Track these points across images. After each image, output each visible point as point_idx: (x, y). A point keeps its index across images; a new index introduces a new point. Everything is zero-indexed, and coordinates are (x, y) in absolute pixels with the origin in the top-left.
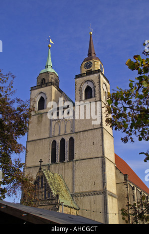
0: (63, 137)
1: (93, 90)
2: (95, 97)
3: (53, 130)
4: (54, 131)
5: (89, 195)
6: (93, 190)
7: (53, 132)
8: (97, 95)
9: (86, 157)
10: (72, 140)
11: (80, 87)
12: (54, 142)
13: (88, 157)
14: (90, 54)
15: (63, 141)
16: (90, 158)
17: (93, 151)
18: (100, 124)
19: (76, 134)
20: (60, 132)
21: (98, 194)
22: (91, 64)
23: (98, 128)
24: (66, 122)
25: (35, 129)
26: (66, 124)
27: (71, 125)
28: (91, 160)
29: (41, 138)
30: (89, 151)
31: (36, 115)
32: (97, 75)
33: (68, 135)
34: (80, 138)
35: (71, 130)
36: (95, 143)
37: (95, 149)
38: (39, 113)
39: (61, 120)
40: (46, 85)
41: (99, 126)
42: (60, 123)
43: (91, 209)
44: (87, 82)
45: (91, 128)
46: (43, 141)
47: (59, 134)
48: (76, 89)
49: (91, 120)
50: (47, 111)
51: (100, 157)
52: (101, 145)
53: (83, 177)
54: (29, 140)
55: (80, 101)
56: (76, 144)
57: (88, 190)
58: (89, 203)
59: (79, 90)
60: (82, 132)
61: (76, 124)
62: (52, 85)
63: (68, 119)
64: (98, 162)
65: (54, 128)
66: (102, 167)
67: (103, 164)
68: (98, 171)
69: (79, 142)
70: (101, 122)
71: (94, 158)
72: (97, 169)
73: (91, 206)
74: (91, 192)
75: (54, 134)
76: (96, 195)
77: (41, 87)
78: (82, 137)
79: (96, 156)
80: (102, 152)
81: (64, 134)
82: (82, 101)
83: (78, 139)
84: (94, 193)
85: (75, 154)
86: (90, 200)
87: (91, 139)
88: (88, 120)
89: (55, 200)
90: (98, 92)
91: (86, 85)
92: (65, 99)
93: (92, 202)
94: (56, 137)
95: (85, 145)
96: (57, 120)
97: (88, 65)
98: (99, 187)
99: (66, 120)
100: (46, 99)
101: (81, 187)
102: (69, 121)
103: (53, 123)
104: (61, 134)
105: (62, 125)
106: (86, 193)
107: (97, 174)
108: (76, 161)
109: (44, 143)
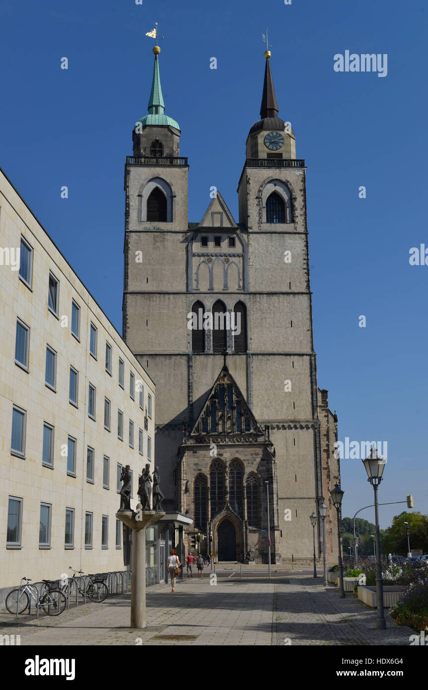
0: (221, 297)
1: (288, 204)
2: (293, 221)
3: (194, 277)
4: (197, 280)
5: (284, 428)
6: (291, 418)
7: (194, 283)
8: (300, 220)
9: (275, 351)
10: (241, 306)
11: (260, 191)
12: (198, 307)
13: (281, 351)
15: (219, 306)
16: (284, 353)
17: (291, 339)
18: (305, 284)
19: (251, 297)
20: (214, 286)
21: (302, 428)
22: (283, 141)
23: (302, 293)
24: (226, 265)
25: (146, 267)
26: (227, 269)
27: (239, 274)
28: (288, 357)
29: (165, 290)
30: (281, 337)
31: (146, 232)
32: (299, 172)
33: (232, 295)
34: (262, 307)
35: (240, 286)
36: (295, 323)
37: (295, 337)
38: (154, 228)
39: (214, 258)
40: (171, 162)
41: (304, 290)
42: (213, 265)
43: (287, 456)
44: (276, 182)
45: (285, 289)
46: (169, 298)
47: (211, 288)
48: (250, 192)
49: (286, 273)
50: (177, 229)
51: (307, 355)
52: (308, 330)
53: (270, 390)
54: (131, 289)
55: (260, 222)
56: (253, 319)
57: (280, 418)
58: (282, 444)
59: (257, 198)
60: (264, 295)
61: (251, 273)
62: (186, 165)
63: (232, 259)
64: (303, 365)
65: (197, 274)
66: (311, 376)
67: (313, 369)
68: (303, 382)
69: (259, 315)
70: (308, 281)
71: (294, 355)
72: (300, 378)
73: (287, 450)
74: (287, 422)
75: (197, 286)
76: (299, 429)
77: (157, 165)
78: (266, 305)
79: (297, 351)
80: (310, 345)
81: (222, 291)
82: (265, 225)
83: (256, 308)
84: (295, 425)
85: (251, 339)
86: (286, 437)
87: (287, 313)
88: (280, 271)
89: (263, 437)
90: (302, 212)
91: (270, 189)
92: (221, 210)
93: (291, 441)
94: (204, 295)
95: (274, 323)
96: (203, 255)
97: (274, 142)
98: (304, 413)
99: (227, 261)
100: (173, 197)
101: (265, 409)
102: (233, 264)
103: (195, 261)
104: (215, 291)
105: (218, 270)
106: (278, 424)
107: (299, 388)
108: (253, 354)
109: (173, 304)
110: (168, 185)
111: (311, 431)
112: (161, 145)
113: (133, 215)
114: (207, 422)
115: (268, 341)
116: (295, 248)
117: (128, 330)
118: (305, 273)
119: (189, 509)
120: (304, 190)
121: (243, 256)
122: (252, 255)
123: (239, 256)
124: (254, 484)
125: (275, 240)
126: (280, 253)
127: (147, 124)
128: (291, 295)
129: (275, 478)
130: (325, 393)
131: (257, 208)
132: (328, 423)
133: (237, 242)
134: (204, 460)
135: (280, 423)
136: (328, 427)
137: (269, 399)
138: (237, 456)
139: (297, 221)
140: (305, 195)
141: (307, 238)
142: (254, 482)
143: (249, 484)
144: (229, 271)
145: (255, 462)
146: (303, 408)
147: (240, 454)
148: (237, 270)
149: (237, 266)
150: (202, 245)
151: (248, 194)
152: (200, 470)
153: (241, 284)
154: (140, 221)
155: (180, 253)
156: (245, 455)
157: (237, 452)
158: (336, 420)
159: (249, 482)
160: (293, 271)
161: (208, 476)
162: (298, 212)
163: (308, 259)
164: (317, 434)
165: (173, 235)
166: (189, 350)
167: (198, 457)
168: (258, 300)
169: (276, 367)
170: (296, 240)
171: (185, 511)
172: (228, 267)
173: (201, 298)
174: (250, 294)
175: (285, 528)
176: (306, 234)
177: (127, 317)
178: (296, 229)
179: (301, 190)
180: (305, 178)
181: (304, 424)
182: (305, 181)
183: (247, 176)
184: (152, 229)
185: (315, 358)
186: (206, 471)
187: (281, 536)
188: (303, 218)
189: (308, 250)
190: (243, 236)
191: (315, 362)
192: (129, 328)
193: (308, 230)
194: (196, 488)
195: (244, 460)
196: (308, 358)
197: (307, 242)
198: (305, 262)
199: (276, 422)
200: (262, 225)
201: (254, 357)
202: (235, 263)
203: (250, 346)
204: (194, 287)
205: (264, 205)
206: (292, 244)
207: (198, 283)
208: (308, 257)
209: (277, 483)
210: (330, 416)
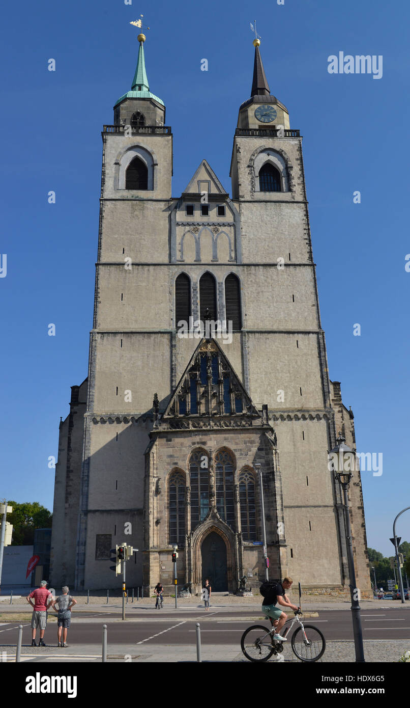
0: (211, 269)
1: (284, 173)
2: (290, 190)
3: (178, 247)
4: (181, 251)
5: (290, 418)
6: (298, 406)
7: (178, 254)
8: (297, 189)
9: (275, 328)
10: (233, 280)
11: (251, 160)
12: (183, 281)
13: (282, 328)
15: (208, 279)
16: (286, 331)
17: (293, 315)
18: (307, 255)
19: (245, 269)
20: (201, 257)
21: (312, 418)
22: (274, 114)
23: (305, 265)
24: (215, 235)
25: (122, 236)
26: (216, 240)
27: (230, 244)
28: (291, 335)
29: (143, 261)
30: (282, 313)
31: (123, 200)
32: (294, 142)
33: (223, 266)
34: (257, 280)
35: (231, 258)
36: (297, 298)
37: (298, 313)
38: (133, 197)
39: (201, 227)
40: (153, 131)
41: (306, 261)
42: (199, 235)
43: (295, 452)
44: (269, 152)
45: (284, 261)
46: (148, 270)
47: (198, 260)
48: (241, 161)
49: (285, 243)
50: (159, 198)
51: (313, 333)
52: (314, 305)
53: (270, 373)
54: (103, 260)
55: (253, 191)
56: (248, 293)
57: (284, 407)
58: (288, 438)
59: (249, 166)
60: (260, 267)
61: (244, 244)
62: (170, 134)
63: (221, 229)
64: (309, 344)
65: (181, 244)
66: (320, 356)
67: (321, 349)
68: (310, 364)
69: (254, 288)
70: (310, 252)
71: (298, 333)
72: (306, 360)
73: (294, 445)
74: (293, 411)
75: (182, 257)
76: (308, 420)
77: (137, 133)
78: (262, 277)
79: (302, 329)
80: (316, 322)
81: (211, 263)
82: (259, 193)
83: (251, 281)
84: (303, 415)
85: (246, 315)
86: (293, 430)
87: (287, 287)
88: (277, 241)
89: (260, 419)
90: (300, 181)
91: (263, 158)
92: (209, 179)
93: (299, 434)
94: (190, 266)
95: (273, 298)
96: (188, 224)
97: (265, 114)
98: (314, 402)
99: (216, 231)
100: (154, 165)
101: (266, 396)
102: (223, 234)
103: (179, 231)
104: (203, 262)
105: (206, 240)
106: (282, 414)
107: (307, 371)
108: (248, 332)
109: (153, 276)
110: (150, 154)
111: (323, 421)
112: (142, 118)
113: (109, 183)
114: (185, 400)
115: (266, 317)
116: (294, 218)
117: (99, 305)
118: (307, 244)
119: (161, 518)
120: (301, 159)
121: (234, 225)
122: (245, 225)
123: (229, 225)
124: (250, 482)
125: (271, 209)
126: (276, 223)
127: (128, 97)
128: (291, 267)
129: (278, 474)
130: (337, 385)
131: (249, 177)
132: (343, 420)
133: (227, 211)
134: (181, 450)
135: (284, 412)
136: (343, 425)
137: (269, 384)
138: (226, 444)
139: (294, 190)
140: (302, 164)
141: (306, 207)
142: (250, 480)
143: (242, 483)
144: (219, 241)
145: (250, 453)
146: (312, 395)
147: (229, 441)
148: (228, 240)
149: (227, 235)
150: (188, 214)
151: (238, 162)
152: (176, 464)
153: (233, 255)
154: (117, 190)
155: (162, 223)
156: (237, 444)
157: (226, 439)
158: (352, 417)
159: (243, 480)
160: (293, 241)
161: (187, 472)
162: (295, 181)
163: (309, 229)
164: (331, 426)
165: (154, 203)
166: (171, 327)
167: (174, 447)
168: (253, 272)
169: (278, 347)
170: (294, 209)
171: (155, 520)
172: (217, 237)
173: (186, 269)
174: (244, 265)
175: (297, 546)
176: (305, 203)
177: (99, 291)
178: (293, 198)
179: (297, 159)
180: (301, 148)
181: (314, 414)
182: (301, 151)
183: (237, 145)
184: (130, 197)
185: (323, 336)
186: (185, 465)
187: (292, 556)
188: (301, 187)
189: (308, 220)
190: (233, 204)
191: (324, 341)
192: (100, 302)
193: (307, 199)
194: (172, 489)
195: (234, 450)
196: (315, 336)
197: (307, 211)
198: (305, 231)
199: (280, 411)
200: (255, 194)
201: (250, 335)
202: (225, 233)
203: (245, 323)
204: (178, 258)
205: (257, 174)
206: (290, 213)
207: (182, 254)
208: (308, 227)
209: (280, 480)
210: (345, 412)
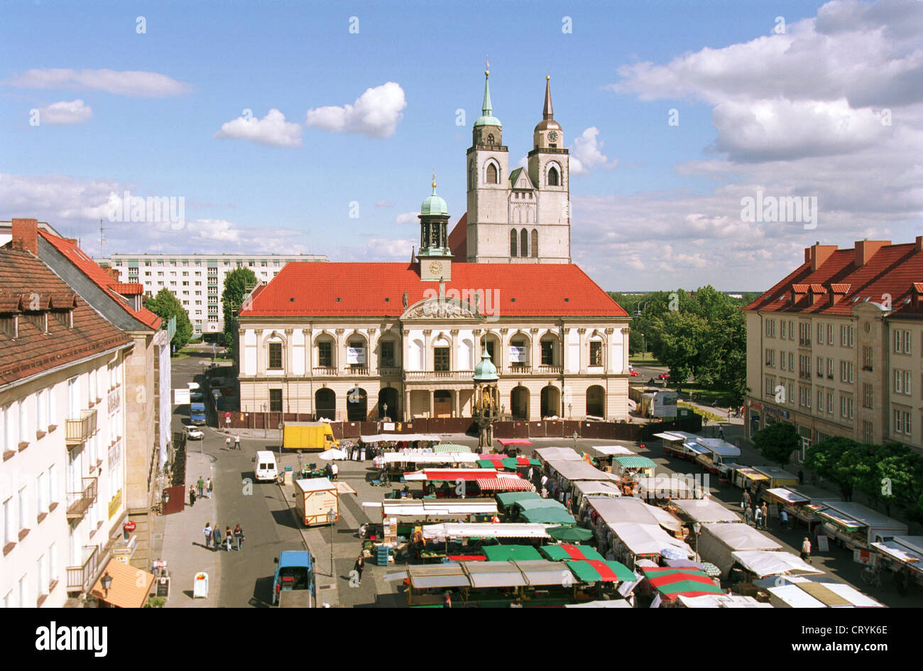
0: (525, 227)
1: (559, 174)
2: (562, 185)
3: (512, 215)
4: (513, 217)
7: (512, 219)
8: (565, 184)
9: (551, 256)
10: (535, 231)
11: (545, 166)
12: (514, 232)
13: (554, 256)
14: (546, 115)
15: (524, 232)
16: (556, 257)
17: (559, 250)
18: (567, 220)
19: (540, 227)
20: (521, 220)
22: (557, 137)
23: (566, 225)
24: (528, 209)
25: (487, 209)
26: (528, 211)
27: (534, 214)
28: (558, 260)
29: (497, 222)
30: (555, 249)
31: (487, 189)
32: (566, 156)
33: (531, 225)
34: (545, 232)
35: (534, 221)
36: (561, 241)
37: (561, 249)
38: (491, 187)
39: (521, 205)
40: (500, 149)
41: (566, 223)
42: (521, 209)
44: (554, 162)
45: (557, 223)
46: (499, 227)
47: (520, 222)
48: (540, 168)
49: (558, 213)
50: (503, 188)
52: (568, 245)
55: (545, 185)
56: (541, 239)
59: (544, 170)
60: (547, 226)
61: (540, 214)
62: (507, 151)
63: (531, 205)
65: (513, 213)
69: (544, 237)
70: (568, 218)
71: (561, 258)
77: (492, 150)
78: (548, 231)
79: (562, 256)
80: (568, 253)
81: (526, 223)
82: (548, 186)
83: (543, 233)
85: (539, 250)
87: (557, 236)
88: (554, 213)
90: (567, 180)
91: (551, 165)
92: (526, 178)
94: (517, 225)
95: (551, 241)
96: (516, 203)
97: (553, 135)
99: (528, 206)
100: (500, 169)
103: (512, 206)
104: (522, 223)
105: (524, 212)
108: (541, 258)
109: (500, 230)
110: (498, 162)
112: (494, 137)
113: (480, 179)
115: (548, 251)
116: (563, 200)
118: (567, 214)
120: (568, 166)
121: (536, 204)
122: (541, 204)
123: (534, 204)
125: (553, 195)
126: (555, 203)
127: (485, 124)
128: (560, 226)
131: (544, 177)
133: (534, 196)
140: (568, 169)
141: (568, 195)
144: (529, 213)
148: (533, 212)
149: (533, 210)
150: (516, 198)
154: (484, 183)
155: (505, 201)
160: (561, 212)
162: (565, 180)
165: (501, 191)
166: (509, 256)
168: (544, 228)
170: (563, 195)
173: (515, 227)
174: (540, 225)
176: (568, 192)
178: (563, 189)
179: (566, 167)
180: (569, 160)
183: (539, 158)
184: (489, 187)
185: (571, 260)
188: (567, 183)
189: (569, 201)
190: (536, 193)
193: (569, 189)
196: (567, 260)
198: (567, 208)
200: (546, 187)
202: (532, 208)
203: (539, 253)
204: (512, 221)
205: (547, 175)
206: (561, 197)
